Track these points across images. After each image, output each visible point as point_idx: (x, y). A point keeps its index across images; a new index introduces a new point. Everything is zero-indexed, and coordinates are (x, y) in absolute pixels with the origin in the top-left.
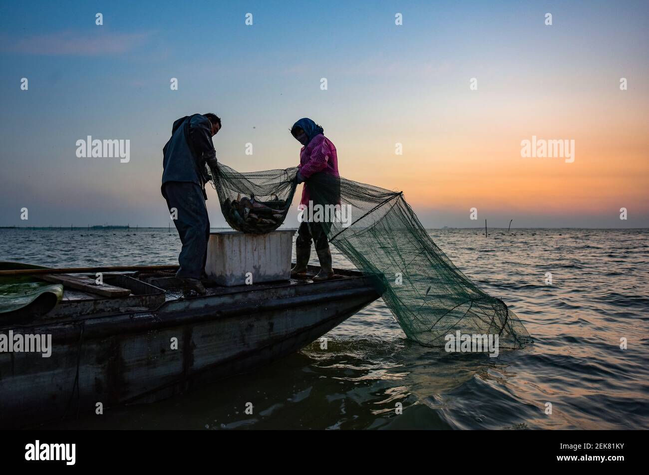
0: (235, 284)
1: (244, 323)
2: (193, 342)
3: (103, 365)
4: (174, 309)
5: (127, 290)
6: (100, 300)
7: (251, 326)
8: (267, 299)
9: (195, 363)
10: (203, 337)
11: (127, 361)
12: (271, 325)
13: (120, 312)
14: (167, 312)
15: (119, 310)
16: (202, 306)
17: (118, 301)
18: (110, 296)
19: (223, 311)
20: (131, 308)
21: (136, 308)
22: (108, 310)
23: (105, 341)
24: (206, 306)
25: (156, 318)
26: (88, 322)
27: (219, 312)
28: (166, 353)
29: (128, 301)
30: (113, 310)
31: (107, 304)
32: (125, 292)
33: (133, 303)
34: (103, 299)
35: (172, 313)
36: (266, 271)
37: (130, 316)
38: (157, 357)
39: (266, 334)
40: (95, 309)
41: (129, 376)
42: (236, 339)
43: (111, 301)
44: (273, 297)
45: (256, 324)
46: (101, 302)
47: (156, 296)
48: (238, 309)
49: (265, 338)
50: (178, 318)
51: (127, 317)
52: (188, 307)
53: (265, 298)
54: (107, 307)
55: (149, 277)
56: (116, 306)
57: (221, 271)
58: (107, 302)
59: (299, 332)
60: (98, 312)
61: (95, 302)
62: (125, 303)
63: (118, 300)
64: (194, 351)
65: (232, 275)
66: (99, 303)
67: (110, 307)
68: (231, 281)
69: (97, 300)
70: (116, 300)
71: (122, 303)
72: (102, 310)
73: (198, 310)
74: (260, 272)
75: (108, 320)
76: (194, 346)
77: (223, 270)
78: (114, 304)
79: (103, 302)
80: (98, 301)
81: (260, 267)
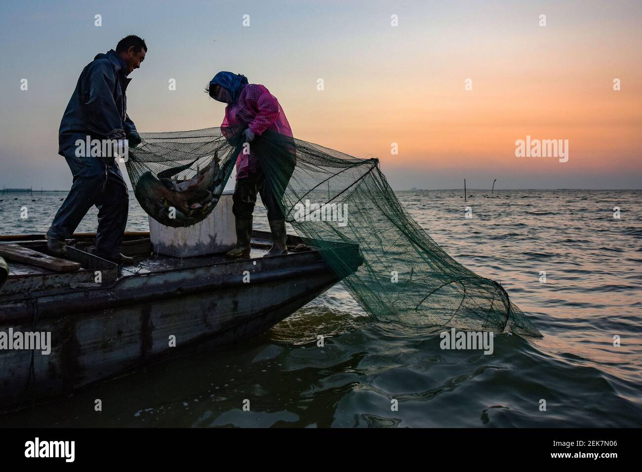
0: (189, 255)
1: (207, 301)
2: (152, 323)
3: (57, 348)
4: (131, 286)
5: (76, 263)
6: (49, 275)
7: (214, 305)
8: (231, 274)
9: (153, 347)
10: (163, 316)
11: (82, 343)
12: (236, 304)
13: (71, 288)
14: (125, 289)
15: (69, 286)
16: (161, 282)
17: (67, 276)
18: (59, 270)
19: (184, 288)
20: (83, 284)
21: (88, 284)
22: (58, 286)
23: (59, 321)
24: (166, 282)
25: (112, 296)
26: (42, 301)
27: (180, 289)
28: (123, 335)
29: (79, 276)
30: (62, 286)
31: (57, 280)
32: (75, 265)
33: (84, 278)
34: (52, 274)
35: (129, 290)
36: (222, 240)
37: (85, 294)
38: (113, 340)
39: (229, 314)
40: (44, 285)
41: (85, 360)
42: (197, 320)
43: (62, 276)
44: (237, 272)
45: (219, 303)
46: (50, 276)
47: (108, 270)
48: (200, 286)
49: (229, 318)
50: (135, 296)
51: (82, 294)
52: (145, 284)
53: (229, 273)
54: (56, 283)
55: (88, 245)
56: (66, 281)
57: (172, 240)
58: (57, 277)
59: (265, 312)
60: (47, 288)
61: (44, 276)
62: (75, 278)
63: (69, 274)
64: (153, 332)
65: (185, 245)
66: (48, 278)
67: (59, 283)
68: (185, 252)
69: (46, 275)
70: (67, 274)
71: (72, 278)
72: (52, 287)
73: (157, 287)
74: (216, 242)
75: (61, 298)
76: (153, 328)
77: (173, 239)
78: (63, 279)
79: (52, 277)
80: (47, 277)
81: (216, 235)
